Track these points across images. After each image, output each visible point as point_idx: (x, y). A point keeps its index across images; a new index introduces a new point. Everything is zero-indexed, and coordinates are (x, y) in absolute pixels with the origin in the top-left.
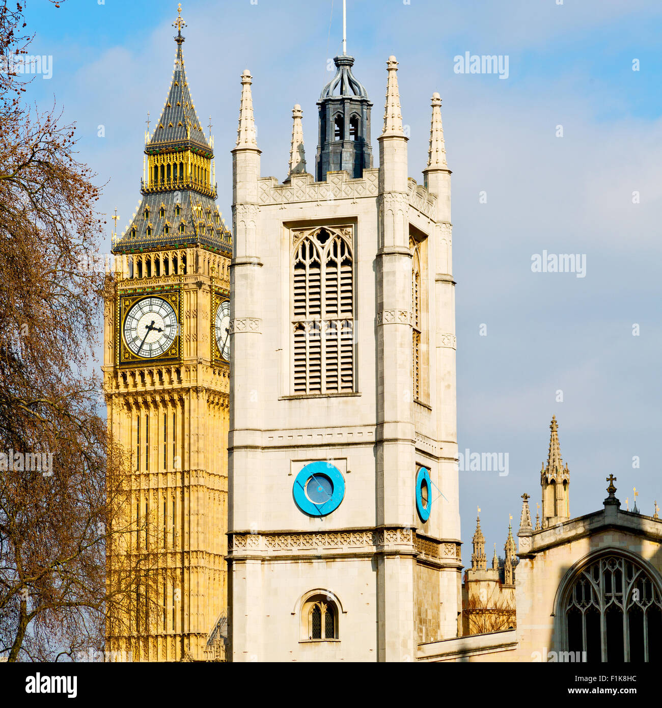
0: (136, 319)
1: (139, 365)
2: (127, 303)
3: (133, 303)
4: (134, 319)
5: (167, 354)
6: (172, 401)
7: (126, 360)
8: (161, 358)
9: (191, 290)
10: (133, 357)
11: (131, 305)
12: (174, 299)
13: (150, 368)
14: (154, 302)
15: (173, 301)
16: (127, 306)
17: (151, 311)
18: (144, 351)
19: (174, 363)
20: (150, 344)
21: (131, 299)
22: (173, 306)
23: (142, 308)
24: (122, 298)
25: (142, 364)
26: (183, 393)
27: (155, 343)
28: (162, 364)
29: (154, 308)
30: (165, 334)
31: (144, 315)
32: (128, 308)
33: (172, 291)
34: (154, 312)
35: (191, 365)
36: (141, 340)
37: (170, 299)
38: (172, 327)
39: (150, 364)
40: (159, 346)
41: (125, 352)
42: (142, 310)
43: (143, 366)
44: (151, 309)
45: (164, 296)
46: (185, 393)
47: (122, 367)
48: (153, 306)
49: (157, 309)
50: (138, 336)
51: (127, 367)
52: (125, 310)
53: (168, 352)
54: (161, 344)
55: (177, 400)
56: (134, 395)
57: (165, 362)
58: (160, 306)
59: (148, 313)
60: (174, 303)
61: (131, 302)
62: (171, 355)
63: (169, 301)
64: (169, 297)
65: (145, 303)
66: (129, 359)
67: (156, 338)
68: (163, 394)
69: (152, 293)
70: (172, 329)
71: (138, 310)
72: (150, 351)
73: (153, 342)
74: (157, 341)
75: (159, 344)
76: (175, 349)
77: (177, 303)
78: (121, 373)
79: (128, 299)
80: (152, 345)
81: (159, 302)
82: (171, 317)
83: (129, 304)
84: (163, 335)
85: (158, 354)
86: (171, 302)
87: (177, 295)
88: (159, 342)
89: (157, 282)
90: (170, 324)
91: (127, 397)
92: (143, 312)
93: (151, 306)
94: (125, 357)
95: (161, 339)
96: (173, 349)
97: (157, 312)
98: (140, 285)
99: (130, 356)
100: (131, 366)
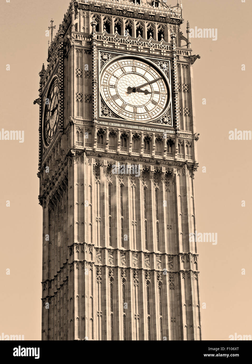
0: (115, 77)
1: (123, 125)
2: (105, 57)
3: (113, 59)
4: (113, 77)
5: (158, 121)
6: (158, 173)
7: (104, 117)
8: (150, 123)
9: (181, 63)
10: (115, 115)
11: (110, 61)
12: (164, 66)
13: (137, 131)
14: (138, 64)
15: (164, 68)
16: (105, 60)
17: (134, 73)
18: (126, 112)
19: (168, 132)
20: (134, 106)
21: (109, 54)
22: (164, 73)
23: (123, 67)
24: (99, 51)
25: (127, 125)
26: (174, 168)
27: (140, 106)
28: (153, 130)
29: (138, 70)
30: (153, 100)
31: (125, 74)
32: (106, 62)
33: (162, 58)
34: (139, 75)
35: (185, 139)
36: (122, 100)
37: (159, 64)
38: (161, 95)
39: (137, 127)
40: (146, 111)
41: (103, 108)
42: (123, 69)
43: (128, 127)
44: (134, 70)
45: (152, 61)
46: (176, 168)
47: (101, 123)
48: (136, 68)
49: (142, 72)
50: (118, 95)
51: (107, 124)
52: (103, 64)
53: (158, 119)
54: (148, 109)
55: (165, 174)
56: (111, 158)
57: (156, 129)
58: (146, 70)
59: (131, 74)
60: (165, 70)
61: (110, 57)
62: (163, 122)
63: (159, 67)
64: (158, 63)
65: (126, 63)
66: (109, 115)
67: (142, 102)
68: (148, 164)
69: (137, 54)
70: (161, 97)
71: (118, 68)
72: (134, 114)
73: (138, 105)
74: (143, 106)
75: (146, 108)
76: (168, 118)
77: (168, 71)
78: (98, 130)
79: (106, 53)
80: (136, 108)
81: (145, 65)
82: (159, 84)
83: (107, 59)
84: (150, 101)
85: (144, 120)
86: (161, 68)
87: (167, 63)
88: (146, 107)
89: (143, 45)
90: (159, 91)
91: (102, 158)
92: (124, 71)
93: (134, 68)
94: (103, 113)
95: (147, 104)
96: (165, 117)
97: (142, 76)
98: (121, 42)
99: (109, 113)
100: (112, 124)
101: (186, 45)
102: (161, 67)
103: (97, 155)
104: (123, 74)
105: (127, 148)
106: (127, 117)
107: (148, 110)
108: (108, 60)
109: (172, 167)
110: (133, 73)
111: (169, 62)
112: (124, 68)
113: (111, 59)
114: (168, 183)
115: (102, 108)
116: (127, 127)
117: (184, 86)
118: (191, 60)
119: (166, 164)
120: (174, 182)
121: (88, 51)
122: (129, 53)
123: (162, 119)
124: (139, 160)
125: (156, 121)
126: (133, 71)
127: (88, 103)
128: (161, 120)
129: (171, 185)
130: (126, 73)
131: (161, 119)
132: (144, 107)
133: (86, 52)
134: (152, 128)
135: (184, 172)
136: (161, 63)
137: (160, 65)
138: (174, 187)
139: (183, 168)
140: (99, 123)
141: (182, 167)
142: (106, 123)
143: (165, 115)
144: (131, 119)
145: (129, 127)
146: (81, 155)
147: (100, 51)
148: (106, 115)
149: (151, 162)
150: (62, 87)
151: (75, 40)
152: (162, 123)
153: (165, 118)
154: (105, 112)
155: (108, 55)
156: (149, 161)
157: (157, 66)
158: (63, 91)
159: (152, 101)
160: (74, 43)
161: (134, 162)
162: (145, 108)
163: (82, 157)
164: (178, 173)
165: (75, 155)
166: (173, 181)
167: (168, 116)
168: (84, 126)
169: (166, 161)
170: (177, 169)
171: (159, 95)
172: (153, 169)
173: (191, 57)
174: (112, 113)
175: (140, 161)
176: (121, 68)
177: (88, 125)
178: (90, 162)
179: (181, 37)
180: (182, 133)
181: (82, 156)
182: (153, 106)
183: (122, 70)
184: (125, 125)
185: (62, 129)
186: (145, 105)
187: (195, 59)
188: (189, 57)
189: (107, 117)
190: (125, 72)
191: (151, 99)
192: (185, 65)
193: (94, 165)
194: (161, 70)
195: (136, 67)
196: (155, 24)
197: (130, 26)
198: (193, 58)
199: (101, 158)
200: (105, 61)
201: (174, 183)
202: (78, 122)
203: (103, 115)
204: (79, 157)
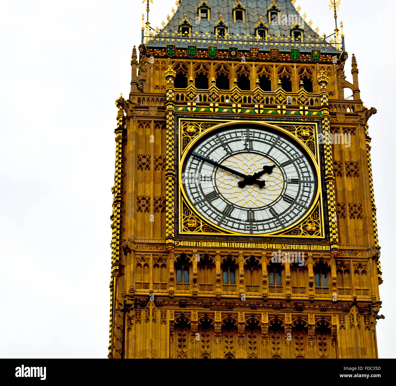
1: (225, 245)
2: (192, 129)
3: (207, 131)
5: (295, 231)
6: (301, 327)
7: (189, 232)
8: (280, 236)
9: (341, 126)
10: (208, 228)
11: (201, 134)
12: (305, 133)
13: (253, 253)
14: (257, 135)
15: (305, 138)
16: (192, 134)
17: (249, 151)
18: (233, 220)
19: (315, 248)
20: (249, 209)
21: (199, 124)
22: (305, 146)
23: (227, 144)
24: (180, 119)
25: (233, 243)
26: (332, 315)
27: (260, 209)
28: (284, 248)
29: (257, 146)
30: (286, 195)
31: (232, 156)
32: (192, 138)
33: (302, 120)
34: (258, 153)
35: (351, 260)
36: (225, 200)
37: (296, 132)
38: (302, 184)
39: (253, 246)
40: (272, 216)
41: (187, 217)
42: (227, 147)
43: (236, 247)
44: (248, 147)
45: (281, 127)
46: (337, 315)
47: (182, 244)
48: (253, 142)
49: (263, 148)
50: (218, 192)
51: (195, 244)
52: (186, 141)
53: (296, 227)
54: (277, 212)
55: (314, 328)
56: (205, 307)
57: (291, 245)
58: (272, 143)
59: (243, 154)
60: (307, 141)
61: (200, 129)
62: (305, 233)
63: (296, 137)
64: (295, 130)
65: (233, 135)
66: (198, 229)
67: (264, 201)
68: (279, 311)
69: (253, 119)
70: (302, 188)
71: (216, 146)
72: (248, 223)
73: (257, 207)
74: (267, 207)
75: (272, 211)
76: (314, 224)
77: (315, 142)
78: (177, 257)
79: (193, 123)
80: (253, 211)
81: (269, 136)
82: (297, 166)
83: (195, 131)
84: (281, 197)
85: (269, 231)
86: (300, 138)
87: (313, 128)
88: (272, 208)
89: (264, 101)
90: (297, 178)
91: (187, 308)
92: (229, 150)
93: (248, 143)
94: (187, 226)
95: (275, 202)
96: (310, 222)
97: (265, 155)
98: (222, 101)
99: (199, 225)
100: (205, 244)
101: (352, 96)
102: (301, 135)
103: (177, 303)
104: (227, 154)
105: (236, 286)
106: (236, 230)
107: (277, 214)
108: (197, 135)
109: (327, 313)
110: (247, 151)
111: (315, 125)
112: (229, 144)
113: (202, 131)
114: (323, 345)
115: (184, 217)
116: (233, 247)
117: (348, 165)
118: (361, 119)
119: (315, 309)
120: (336, 341)
121: (161, 122)
122: (238, 118)
123: (303, 228)
124: (261, 305)
125: (292, 231)
126: (246, 149)
127: (160, 212)
128: (301, 229)
129: (331, 348)
130: (233, 154)
131: (301, 227)
132: (269, 208)
133: (157, 125)
134: (283, 245)
135: (352, 320)
136: (299, 129)
137: (298, 133)
138: (334, 350)
139: (349, 314)
140: (178, 243)
141: (349, 311)
142: (193, 244)
143: (310, 218)
144: (243, 231)
145: (238, 246)
146: (146, 305)
147: (181, 121)
148: (192, 229)
149: (286, 307)
150: (118, 194)
151: (136, 107)
152: (303, 234)
153: (310, 224)
154: (190, 224)
155: (197, 125)
156: (281, 305)
157: (293, 135)
158: (120, 199)
159: (284, 196)
160: (134, 112)
161: (250, 310)
162: (270, 211)
163: (147, 310)
164: (341, 323)
165: (133, 306)
166: (332, 339)
167: (315, 221)
168: (151, 254)
169: (315, 303)
170: (339, 316)
171: (298, 185)
172: (288, 319)
173: (359, 114)
174: (203, 224)
175: (263, 307)
176: (223, 145)
177: (160, 251)
178: (163, 317)
179: (343, 84)
180: (345, 250)
181: (148, 308)
182: (287, 205)
183: (225, 149)
184: (229, 243)
185: (117, 265)
186: (270, 205)
187: (366, 115)
188: (355, 114)
189: (194, 233)
190: (232, 151)
191: (282, 194)
192: (349, 129)
193: (172, 322)
194: (300, 141)
195: (252, 140)
196: (293, 67)
197: (246, 76)
198: (363, 115)
199: (185, 308)
200: (191, 136)
201: (334, 343)
202: (139, 247)
203: (186, 229)
204: (142, 310)
